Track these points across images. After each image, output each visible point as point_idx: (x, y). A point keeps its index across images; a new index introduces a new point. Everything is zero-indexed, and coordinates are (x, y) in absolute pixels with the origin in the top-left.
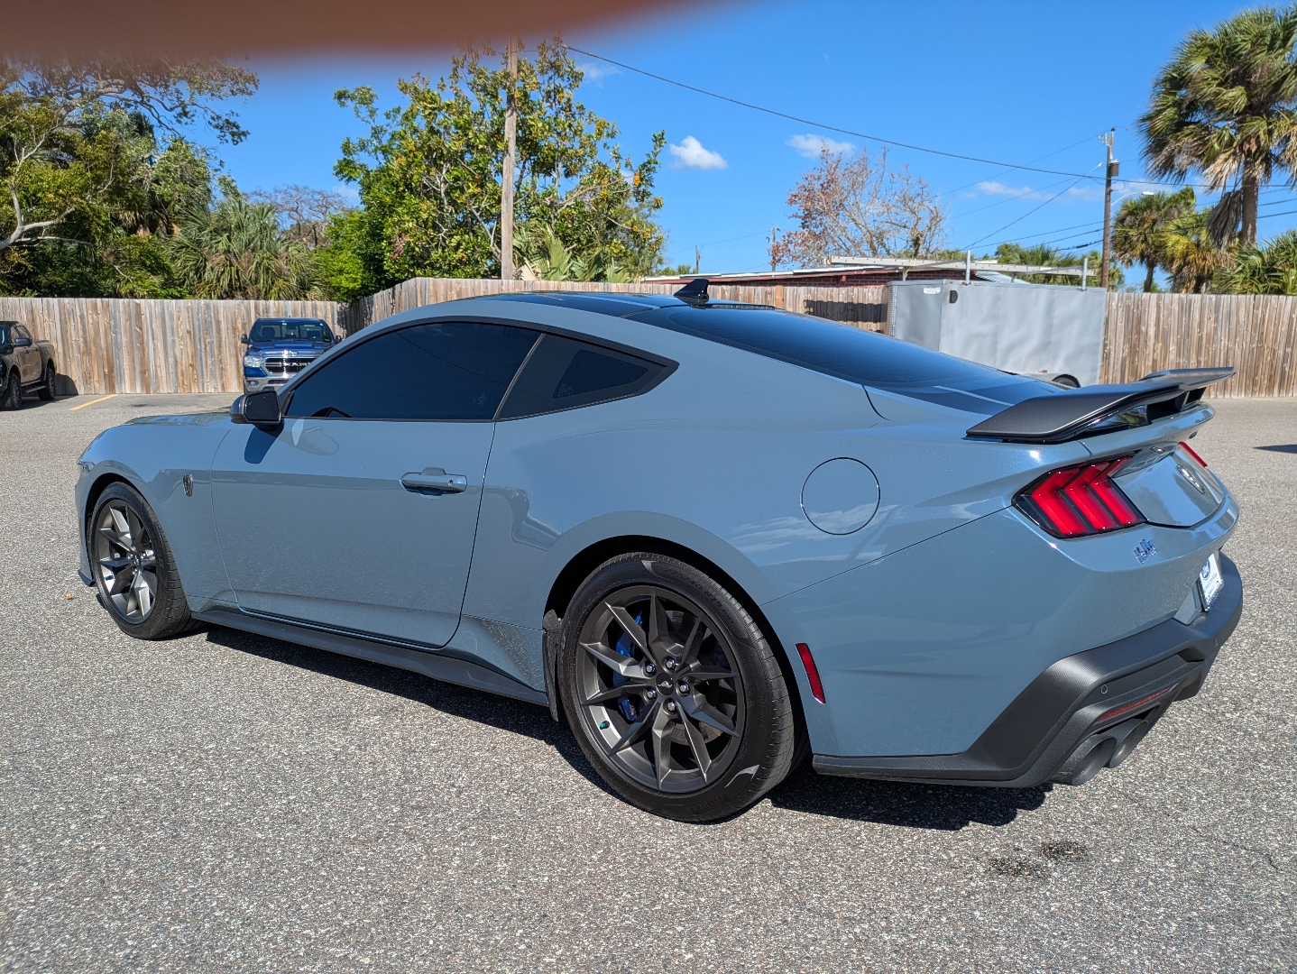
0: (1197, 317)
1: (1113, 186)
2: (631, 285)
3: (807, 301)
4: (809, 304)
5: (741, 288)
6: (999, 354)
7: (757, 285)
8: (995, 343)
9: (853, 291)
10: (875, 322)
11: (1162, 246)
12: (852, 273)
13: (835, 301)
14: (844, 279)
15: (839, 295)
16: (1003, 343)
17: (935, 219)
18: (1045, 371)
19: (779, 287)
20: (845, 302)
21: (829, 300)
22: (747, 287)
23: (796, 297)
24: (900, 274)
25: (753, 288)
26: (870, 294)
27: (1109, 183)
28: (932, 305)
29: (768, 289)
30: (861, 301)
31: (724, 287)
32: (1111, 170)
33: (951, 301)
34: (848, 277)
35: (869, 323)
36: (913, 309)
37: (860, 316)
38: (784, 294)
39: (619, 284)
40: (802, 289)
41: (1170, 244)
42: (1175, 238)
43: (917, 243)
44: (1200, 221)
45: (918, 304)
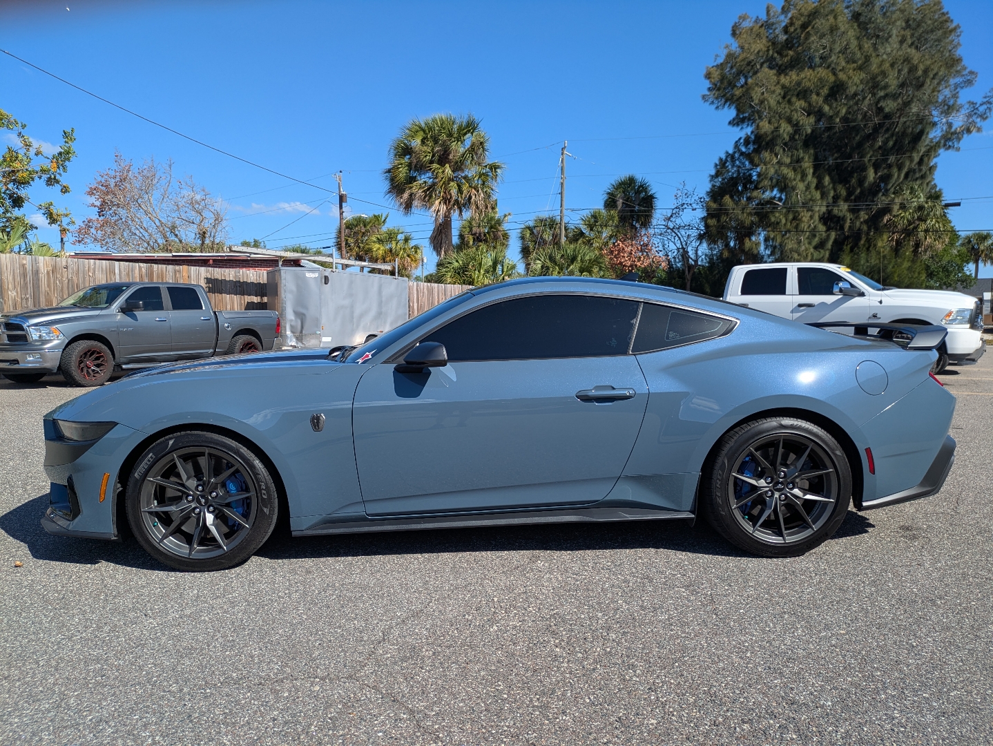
0: (437, 297)
1: (344, 209)
2: (58, 259)
3: (207, 278)
4: (208, 280)
5: (155, 266)
6: (355, 320)
7: (168, 264)
8: (352, 313)
9: (239, 273)
10: (256, 296)
11: (370, 250)
12: (217, 258)
13: (228, 279)
14: (211, 262)
15: (230, 274)
16: (357, 312)
17: (218, 219)
18: (382, 332)
19: (185, 267)
20: (234, 280)
21: (223, 278)
22: (160, 266)
23: (199, 274)
24: (277, 261)
25: (164, 266)
26: (251, 275)
27: (341, 207)
28: (314, 287)
29: (177, 267)
30: (245, 280)
31: (141, 265)
32: (342, 199)
33: (326, 283)
34: (214, 260)
35: (252, 297)
36: (299, 287)
37: (245, 291)
38: (189, 271)
39: (45, 257)
40: (203, 269)
41: (375, 249)
42: (377, 246)
43: (203, 235)
44: (391, 236)
45: (301, 284)
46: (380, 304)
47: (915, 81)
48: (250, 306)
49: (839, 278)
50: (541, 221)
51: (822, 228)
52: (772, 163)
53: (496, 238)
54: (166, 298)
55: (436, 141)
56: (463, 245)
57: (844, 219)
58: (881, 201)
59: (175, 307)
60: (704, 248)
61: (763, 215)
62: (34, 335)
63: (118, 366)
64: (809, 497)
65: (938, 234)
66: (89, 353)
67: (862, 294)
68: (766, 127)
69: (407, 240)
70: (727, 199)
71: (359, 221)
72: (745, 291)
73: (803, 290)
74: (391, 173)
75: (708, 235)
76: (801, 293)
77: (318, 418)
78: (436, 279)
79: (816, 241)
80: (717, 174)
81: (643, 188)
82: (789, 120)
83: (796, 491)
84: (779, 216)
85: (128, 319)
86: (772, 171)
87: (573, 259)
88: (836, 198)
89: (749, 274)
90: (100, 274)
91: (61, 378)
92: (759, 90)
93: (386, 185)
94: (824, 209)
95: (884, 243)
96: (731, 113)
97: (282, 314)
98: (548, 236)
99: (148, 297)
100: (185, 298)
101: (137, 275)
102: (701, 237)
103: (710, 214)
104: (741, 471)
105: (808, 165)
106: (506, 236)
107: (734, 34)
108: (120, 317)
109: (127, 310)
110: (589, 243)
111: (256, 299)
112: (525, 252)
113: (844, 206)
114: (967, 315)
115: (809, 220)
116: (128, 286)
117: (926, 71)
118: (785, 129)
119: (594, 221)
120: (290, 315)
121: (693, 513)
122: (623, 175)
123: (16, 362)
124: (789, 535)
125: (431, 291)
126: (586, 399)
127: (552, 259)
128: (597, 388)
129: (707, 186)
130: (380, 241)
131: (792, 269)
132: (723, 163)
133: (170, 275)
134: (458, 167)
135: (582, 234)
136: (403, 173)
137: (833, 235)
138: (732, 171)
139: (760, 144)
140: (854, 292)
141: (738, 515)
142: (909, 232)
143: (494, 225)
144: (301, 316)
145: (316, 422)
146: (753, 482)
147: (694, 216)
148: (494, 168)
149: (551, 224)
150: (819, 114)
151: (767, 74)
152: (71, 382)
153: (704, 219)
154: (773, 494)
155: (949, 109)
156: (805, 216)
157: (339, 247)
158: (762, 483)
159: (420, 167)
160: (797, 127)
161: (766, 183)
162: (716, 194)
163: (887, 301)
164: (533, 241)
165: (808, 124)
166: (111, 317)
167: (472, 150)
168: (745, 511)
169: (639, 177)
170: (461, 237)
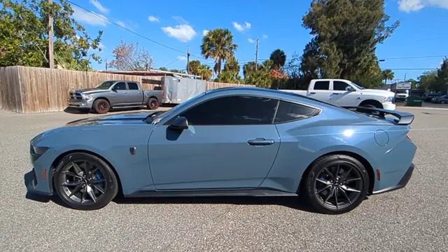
0: (215, 87)
1: (189, 58)
5: (126, 75)
6: (188, 94)
8: (187, 91)
11: (197, 71)
14: (145, 74)
15: (150, 78)
16: (189, 91)
17: (151, 61)
19: (135, 76)
20: (151, 80)
21: (147, 79)
23: (140, 78)
24: (164, 74)
26: (156, 78)
28: (175, 83)
29: (132, 76)
31: (122, 75)
32: (189, 55)
33: (179, 82)
36: (171, 83)
37: (154, 83)
38: (137, 77)
42: (199, 70)
43: (147, 66)
44: (203, 67)
45: (171, 81)
46: (197, 89)
47: (371, 21)
48: (156, 88)
49: (347, 85)
50: (249, 63)
51: (339, 67)
52: (324, 46)
53: (236, 68)
54: (127, 86)
55: (217, 36)
56: (225, 70)
57: (345, 64)
58: (358, 58)
59: (130, 89)
60: (301, 73)
61: (320, 63)
62: (84, 97)
63: (111, 108)
64: (349, 189)
65: (376, 70)
66: (101, 103)
67: (355, 91)
68: (323, 34)
69: (208, 68)
70: (309, 57)
71: (194, 62)
72: (315, 89)
73: (335, 88)
74: (203, 47)
75: (302, 69)
76: (334, 89)
77: (133, 149)
78: (216, 81)
79: (336, 71)
80: (306, 49)
81: (282, 53)
82: (330, 32)
83: (344, 187)
84: (325, 63)
85: (114, 93)
86: (323, 49)
87: (259, 75)
88: (344, 57)
89: (317, 83)
90: (108, 78)
91: (92, 110)
92: (321, 22)
93: (201, 51)
94: (339, 61)
95: (358, 72)
96: (310, 30)
97: (165, 92)
98: (252, 68)
99: (121, 86)
100: (133, 86)
101: (120, 78)
102: (300, 69)
103: (303, 62)
104: (320, 178)
105: (335, 47)
106: (239, 67)
107: (311, 6)
108: (112, 92)
109: (114, 89)
110: (264, 70)
111: (157, 85)
112: (245, 72)
113: (346, 60)
114: (391, 99)
115: (335, 65)
116: (115, 82)
117: (374, 17)
118: (329, 35)
119: (266, 63)
120: (168, 92)
121: (297, 193)
122: (276, 49)
123: (78, 106)
124: (340, 205)
125: (214, 84)
126: (252, 144)
127: (253, 75)
128: (257, 139)
129: (303, 53)
130: (200, 68)
131: (331, 81)
132: (308, 46)
133: (130, 78)
134: (224, 45)
135: (262, 67)
136: (206, 47)
137: (342, 70)
138: (311, 49)
139: (320, 40)
140: (353, 90)
141: (317, 197)
142: (366, 70)
143: (236, 64)
144: (171, 92)
145: (132, 150)
146: (325, 182)
147: (298, 62)
148: (235, 46)
149: (253, 64)
150: (340, 31)
151: (324, 17)
152: (95, 112)
153: (301, 64)
154: (333, 188)
155: (381, 28)
156: (334, 63)
157: (187, 69)
158: (328, 183)
159: (212, 45)
160: (333, 34)
161: (322, 52)
162: (305, 56)
163: (364, 93)
164: (247, 69)
165: (337, 33)
166: (109, 92)
167: (228, 39)
168: (320, 194)
169: (281, 50)
170: (225, 67)
